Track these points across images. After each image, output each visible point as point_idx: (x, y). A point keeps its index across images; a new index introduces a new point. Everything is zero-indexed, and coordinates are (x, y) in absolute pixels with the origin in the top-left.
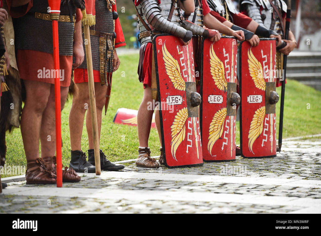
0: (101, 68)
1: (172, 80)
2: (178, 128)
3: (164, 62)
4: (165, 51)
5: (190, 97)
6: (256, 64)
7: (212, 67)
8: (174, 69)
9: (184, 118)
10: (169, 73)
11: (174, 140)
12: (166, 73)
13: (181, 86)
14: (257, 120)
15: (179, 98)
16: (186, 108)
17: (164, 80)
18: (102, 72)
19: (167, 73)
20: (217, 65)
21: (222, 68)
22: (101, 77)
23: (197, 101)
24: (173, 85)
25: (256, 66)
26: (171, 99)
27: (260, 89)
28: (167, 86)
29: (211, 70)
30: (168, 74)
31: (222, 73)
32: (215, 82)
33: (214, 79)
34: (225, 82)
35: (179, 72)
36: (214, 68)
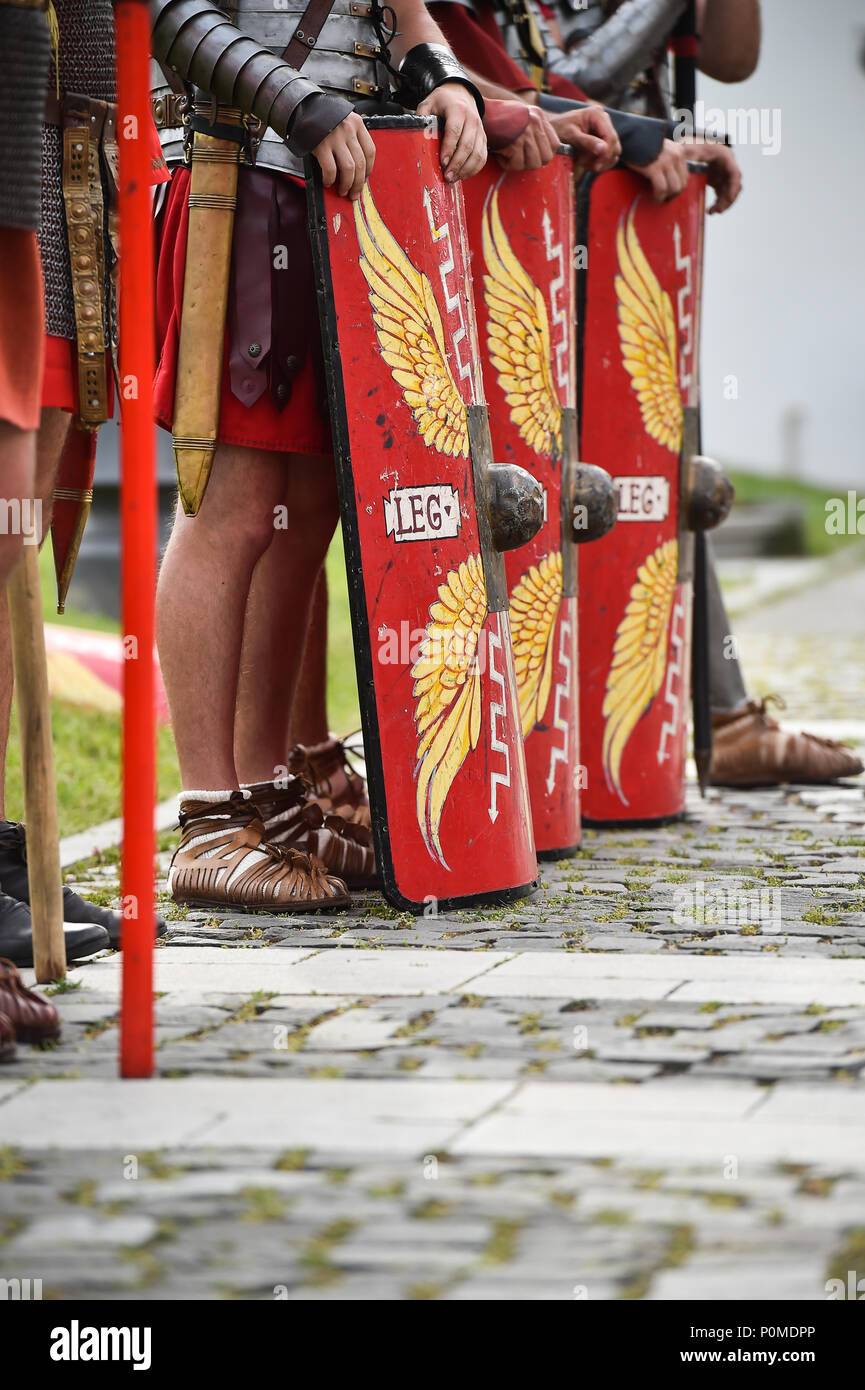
0: (86, 317)
1: (407, 394)
2: (448, 677)
3: (364, 288)
4: (370, 222)
5: (489, 494)
6: (653, 301)
7: (493, 321)
8: (415, 327)
9: (472, 615)
10: (391, 352)
11: (428, 749)
12: (375, 352)
13: (451, 429)
14: (644, 616)
15: (444, 503)
16: (475, 558)
17: (370, 393)
18: (89, 346)
19: (383, 354)
20: (520, 309)
21: (539, 327)
22: (82, 380)
23: (529, 517)
24: (416, 423)
25: (651, 316)
26: (406, 506)
27: (662, 442)
28: (387, 428)
29: (491, 336)
30: (389, 358)
31: (542, 360)
32: (511, 408)
33: (506, 388)
34: (553, 403)
35: (438, 348)
36: (506, 329)
